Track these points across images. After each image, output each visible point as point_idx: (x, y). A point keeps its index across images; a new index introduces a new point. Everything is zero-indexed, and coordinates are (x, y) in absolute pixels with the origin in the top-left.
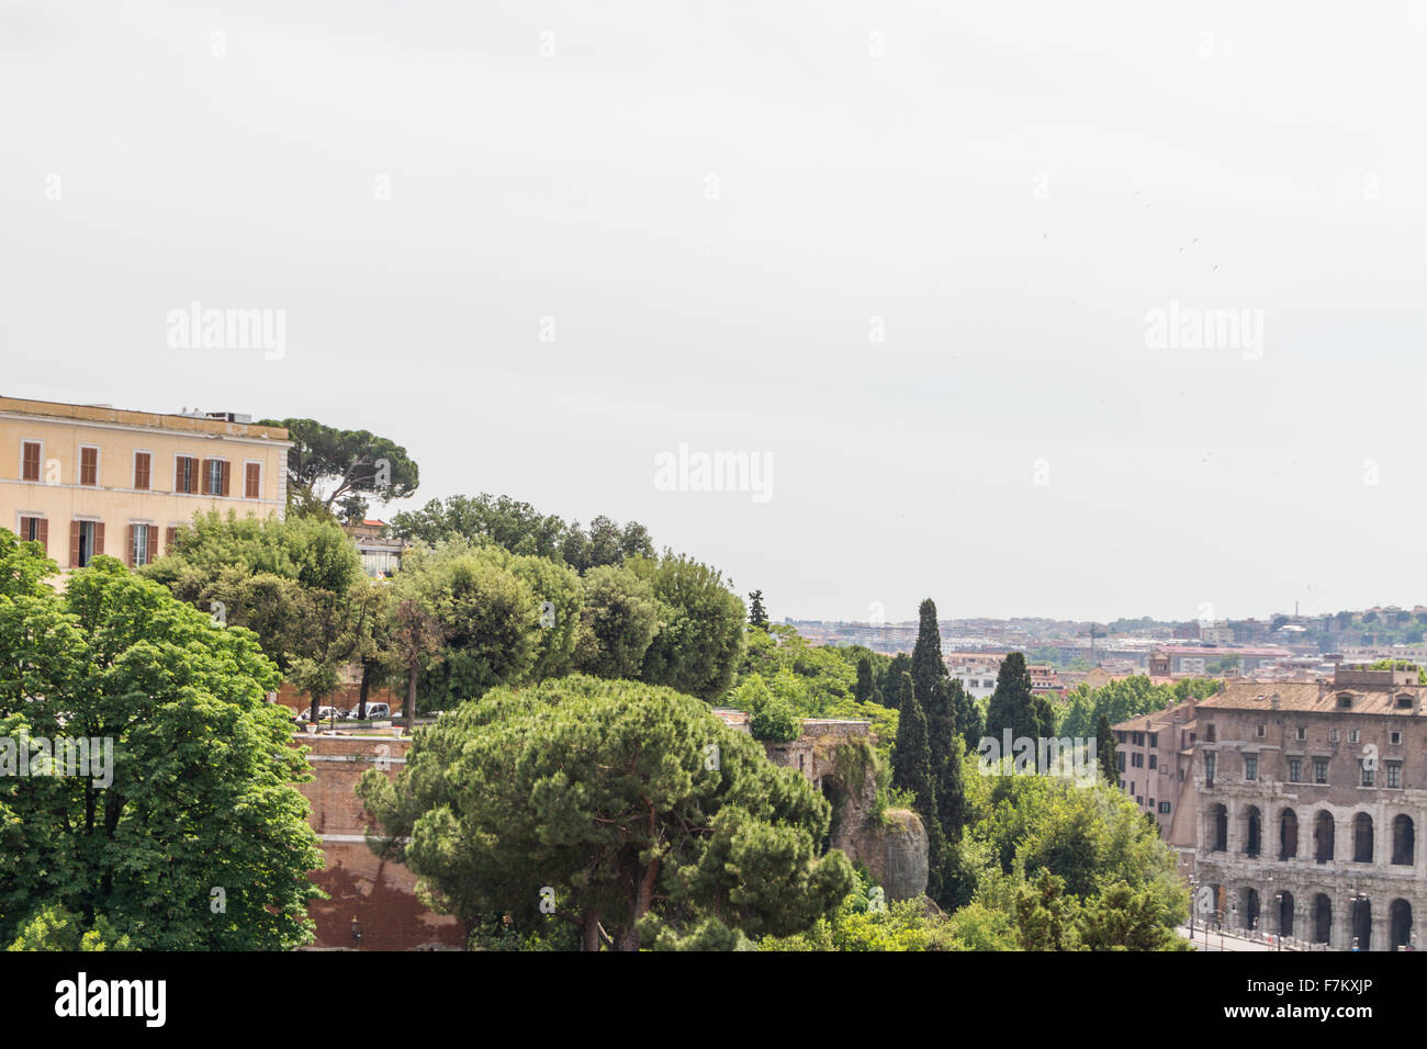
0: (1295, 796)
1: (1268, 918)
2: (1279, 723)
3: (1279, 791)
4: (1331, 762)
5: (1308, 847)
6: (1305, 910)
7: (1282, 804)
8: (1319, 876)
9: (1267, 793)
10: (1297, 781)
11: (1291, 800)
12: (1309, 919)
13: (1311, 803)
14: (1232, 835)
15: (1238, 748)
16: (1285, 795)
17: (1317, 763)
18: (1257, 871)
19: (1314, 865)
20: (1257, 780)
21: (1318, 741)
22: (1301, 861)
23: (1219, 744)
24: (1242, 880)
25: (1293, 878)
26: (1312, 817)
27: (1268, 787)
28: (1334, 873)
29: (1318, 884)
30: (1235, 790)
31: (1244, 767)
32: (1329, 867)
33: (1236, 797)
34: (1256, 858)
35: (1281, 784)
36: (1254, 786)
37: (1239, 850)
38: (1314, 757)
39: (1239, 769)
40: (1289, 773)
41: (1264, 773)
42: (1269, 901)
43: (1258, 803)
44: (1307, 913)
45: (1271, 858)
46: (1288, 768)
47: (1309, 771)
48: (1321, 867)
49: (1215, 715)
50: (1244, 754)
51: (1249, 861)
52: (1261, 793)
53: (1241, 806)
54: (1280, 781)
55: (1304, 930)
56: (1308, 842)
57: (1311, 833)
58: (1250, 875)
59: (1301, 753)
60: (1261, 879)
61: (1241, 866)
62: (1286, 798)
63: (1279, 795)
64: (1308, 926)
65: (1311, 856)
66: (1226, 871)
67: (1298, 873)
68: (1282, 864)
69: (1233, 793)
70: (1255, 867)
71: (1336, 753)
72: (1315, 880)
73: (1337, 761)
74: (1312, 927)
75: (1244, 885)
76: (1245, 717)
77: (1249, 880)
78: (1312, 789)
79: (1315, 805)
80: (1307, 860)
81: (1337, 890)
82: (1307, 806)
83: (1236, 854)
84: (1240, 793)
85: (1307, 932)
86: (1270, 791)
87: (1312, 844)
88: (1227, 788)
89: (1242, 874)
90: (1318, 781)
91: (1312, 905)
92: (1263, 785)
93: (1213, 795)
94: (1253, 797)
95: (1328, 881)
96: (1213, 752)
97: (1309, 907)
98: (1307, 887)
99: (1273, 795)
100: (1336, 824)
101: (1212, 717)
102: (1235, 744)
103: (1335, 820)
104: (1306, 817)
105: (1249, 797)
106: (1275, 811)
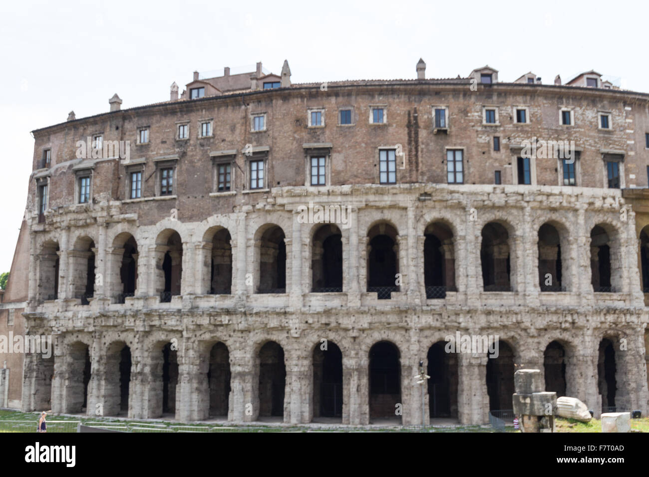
0: (133, 216)
1: (99, 380)
2: (117, 128)
3: (114, 211)
4: (177, 168)
5: (148, 281)
6: (145, 365)
7: (120, 228)
8: (160, 316)
9: (101, 215)
10: (137, 197)
11: (131, 222)
12: (150, 378)
13: (153, 223)
14: (63, 277)
15: (71, 166)
16: (122, 216)
17: (162, 170)
18: (87, 318)
19: (156, 304)
20: (91, 201)
21: (163, 142)
22: (138, 299)
23: (54, 166)
24: (72, 332)
25: (129, 323)
26: (154, 241)
27: (102, 209)
28: (179, 311)
29: (160, 328)
30: (67, 219)
31: (77, 188)
32: (175, 304)
33: (68, 228)
34: (87, 303)
35: (118, 203)
36: (86, 211)
37: (70, 295)
38: (157, 163)
39: (71, 193)
40: (127, 189)
41: (99, 193)
42: (101, 358)
43: (92, 232)
44: (147, 370)
45: (104, 300)
46: (127, 182)
47: (151, 183)
48: (165, 306)
49: (52, 137)
50: (76, 172)
51: (81, 308)
52: (95, 219)
53: (74, 239)
54: (117, 199)
55: (142, 394)
56: (148, 274)
57: (153, 262)
58: (79, 324)
59: (142, 160)
60: (91, 329)
61: (70, 314)
62: (124, 220)
63: (116, 218)
64: (147, 388)
65: (152, 292)
66: (53, 323)
67: (135, 315)
68: (118, 307)
69: (64, 224)
70: (85, 314)
71: (184, 154)
72: (156, 322)
73: (185, 165)
74: (154, 389)
75: (72, 339)
76: (81, 130)
77: (79, 331)
78: (153, 204)
79: (158, 224)
80: (146, 298)
81: (184, 333)
82: (150, 227)
83: (66, 301)
84: (73, 222)
85: (146, 397)
86: (105, 214)
87: (153, 277)
88: (58, 219)
89: (70, 325)
90: (163, 193)
91: (153, 358)
92: (97, 207)
93: (44, 232)
94: (86, 225)
95: (172, 322)
96: (45, 178)
97: (149, 361)
98: (147, 334)
99: (108, 218)
100: (184, 246)
101: (49, 140)
102: (68, 164)
103: (183, 241)
104: (147, 242)
105: (83, 226)
106: (111, 240)
